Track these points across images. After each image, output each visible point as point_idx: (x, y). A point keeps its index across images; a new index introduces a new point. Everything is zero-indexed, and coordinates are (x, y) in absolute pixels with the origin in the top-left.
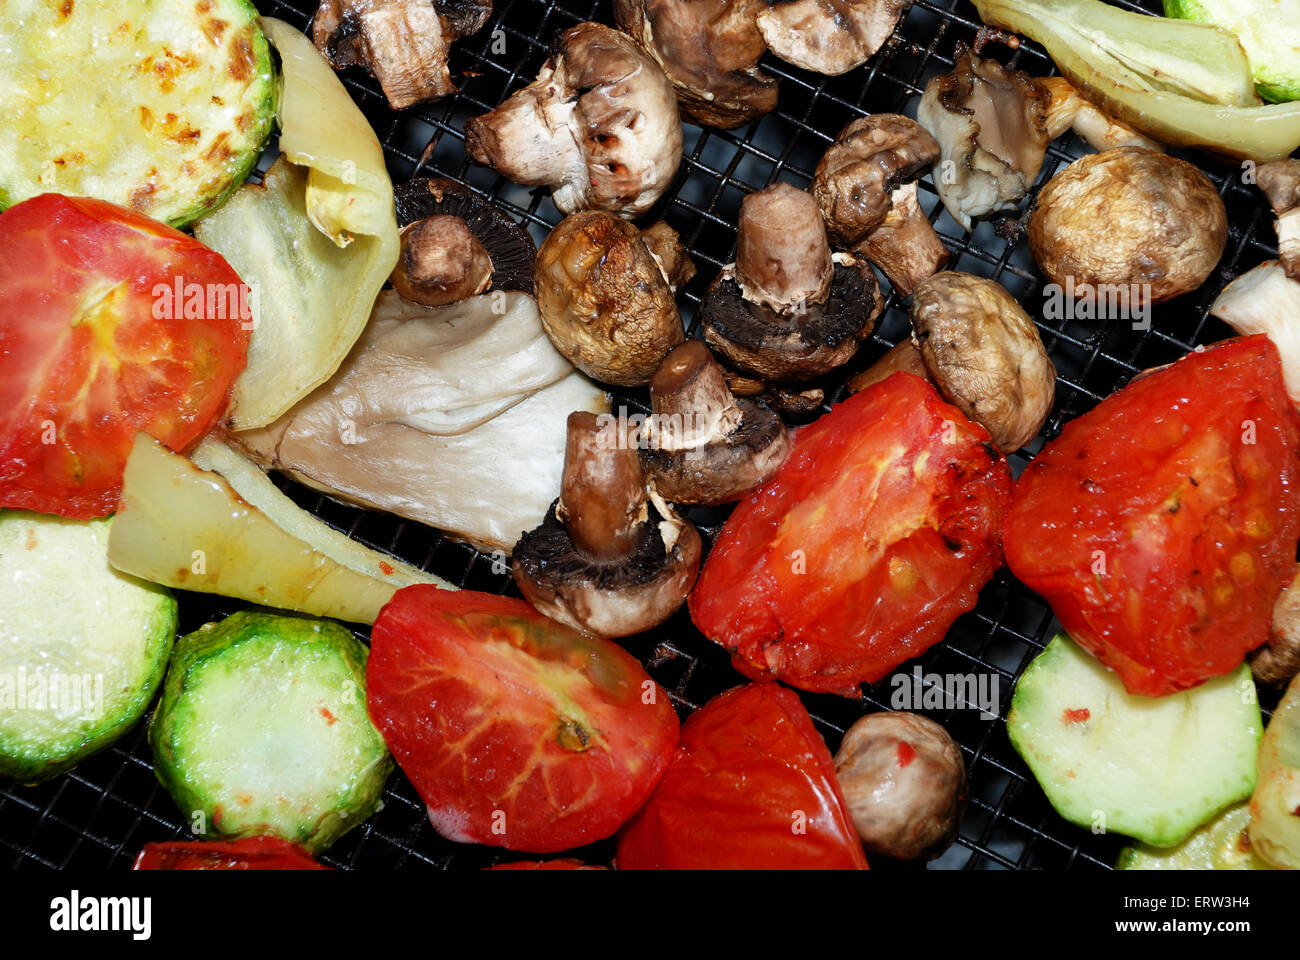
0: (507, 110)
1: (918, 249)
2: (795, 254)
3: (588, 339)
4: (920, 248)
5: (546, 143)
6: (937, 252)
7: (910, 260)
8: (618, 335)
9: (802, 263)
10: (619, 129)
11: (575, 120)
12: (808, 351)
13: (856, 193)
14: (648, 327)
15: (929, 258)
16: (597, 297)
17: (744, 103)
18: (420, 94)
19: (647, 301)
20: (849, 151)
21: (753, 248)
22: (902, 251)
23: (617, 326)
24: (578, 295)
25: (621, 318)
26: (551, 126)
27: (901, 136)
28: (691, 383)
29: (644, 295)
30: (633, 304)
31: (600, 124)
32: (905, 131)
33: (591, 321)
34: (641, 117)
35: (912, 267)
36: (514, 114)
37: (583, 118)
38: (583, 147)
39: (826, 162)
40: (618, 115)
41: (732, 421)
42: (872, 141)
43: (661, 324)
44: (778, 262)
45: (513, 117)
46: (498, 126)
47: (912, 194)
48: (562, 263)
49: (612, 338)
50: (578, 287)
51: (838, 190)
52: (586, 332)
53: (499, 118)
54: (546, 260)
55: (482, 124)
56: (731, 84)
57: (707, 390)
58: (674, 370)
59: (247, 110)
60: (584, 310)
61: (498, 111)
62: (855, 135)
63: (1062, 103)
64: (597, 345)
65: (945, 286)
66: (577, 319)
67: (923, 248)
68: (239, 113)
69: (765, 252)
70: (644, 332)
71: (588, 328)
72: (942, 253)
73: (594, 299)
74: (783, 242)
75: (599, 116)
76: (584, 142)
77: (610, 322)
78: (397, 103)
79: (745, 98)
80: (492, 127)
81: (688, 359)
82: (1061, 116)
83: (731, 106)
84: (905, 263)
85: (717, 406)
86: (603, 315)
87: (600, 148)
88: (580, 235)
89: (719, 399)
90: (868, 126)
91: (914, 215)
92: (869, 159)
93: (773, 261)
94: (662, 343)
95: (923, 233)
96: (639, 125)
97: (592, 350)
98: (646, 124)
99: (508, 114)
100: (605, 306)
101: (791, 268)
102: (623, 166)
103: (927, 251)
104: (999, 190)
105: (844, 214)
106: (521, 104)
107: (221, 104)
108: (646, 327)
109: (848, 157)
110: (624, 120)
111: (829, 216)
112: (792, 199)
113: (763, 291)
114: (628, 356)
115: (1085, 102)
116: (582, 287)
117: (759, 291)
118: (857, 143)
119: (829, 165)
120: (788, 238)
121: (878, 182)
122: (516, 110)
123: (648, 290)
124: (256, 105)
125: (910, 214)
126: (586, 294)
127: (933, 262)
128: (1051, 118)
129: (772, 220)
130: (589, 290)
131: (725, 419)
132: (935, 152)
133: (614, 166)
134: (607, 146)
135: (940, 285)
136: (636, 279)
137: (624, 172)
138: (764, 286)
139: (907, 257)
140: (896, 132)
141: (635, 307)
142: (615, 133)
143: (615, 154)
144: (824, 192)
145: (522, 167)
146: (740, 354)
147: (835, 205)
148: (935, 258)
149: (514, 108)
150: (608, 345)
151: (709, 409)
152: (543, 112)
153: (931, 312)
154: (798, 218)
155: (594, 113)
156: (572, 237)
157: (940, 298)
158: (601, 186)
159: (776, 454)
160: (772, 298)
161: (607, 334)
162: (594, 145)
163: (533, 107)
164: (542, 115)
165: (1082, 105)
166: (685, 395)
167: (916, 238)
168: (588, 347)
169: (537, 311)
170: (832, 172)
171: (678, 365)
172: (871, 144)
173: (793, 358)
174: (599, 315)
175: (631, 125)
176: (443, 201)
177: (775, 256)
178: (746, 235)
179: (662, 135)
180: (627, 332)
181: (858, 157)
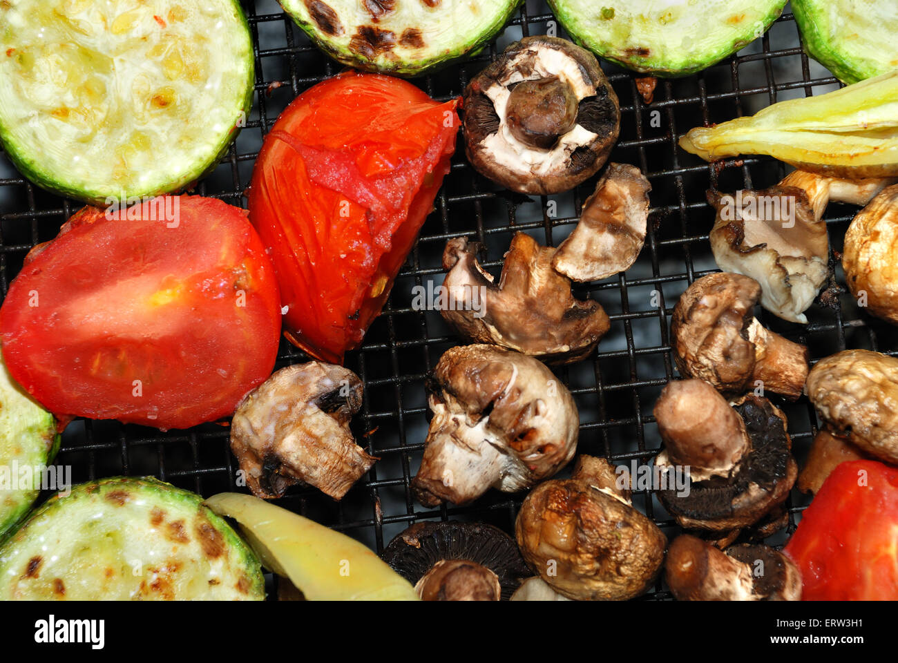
0: (434, 457)
1: (787, 361)
2: (720, 432)
3: (601, 584)
4: (787, 359)
5: (479, 463)
6: (799, 353)
7: (786, 373)
8: (623, 569)
9: (728, 434)
10: (531, 421)
11: (492, 434)
12: (770, 493)
13: (727, 355)
14: (642, 551)
15: (799, 362)
16: (592, 553)
17: (589, 335)
18: (351, 477)
19: (631, 532)
20: (696, 325)
21: (687, 446)
22: (777, 370)
23: (619, 564)
24: (575, 559)
25: (620, 557)
26: (476, 449)
27: (725, 292)
28: (706, 574)
29: (625, 530)
30: (622, 541)
31: (514, 427)
32: (726, 286)
33: (597, 572)
34: (540, 403)
35: (791, 376)
36: (443, 457)
37: (499, 430)
38: (510, 451)
39: (683, 343)
40: (524, 411)
41: (747, 578)
42: (706, 307)
43: (649, 541)
44: (712, 445)
45: (444, 460)
46: (439, 474)
47: (758, 326)
48: (547, 542)
49: (620, 573)
50: (572, 553)
51: (712, 361)
52: (597, 581)
53: (434, 468)
54: (532, 545)
55: (425, 480)
56: (571, 327)
57: (719, 570)
58: (683, 570)
59: (239, 575)
60: (587, 567)
61: (428, 462)
62: (691, 310)
63: (816, 192)
64: (610, 584)
65: (834, 382)
66: (585, 576)
67: (790, 358)
68: (235, 581)
69: (697, 444)
70: (641, 555)
71: (598, 578)
72: (802, 351)
73: (589, 556)
74: (708, 431)
75: (510, 422)
76: (509, 446)
77: (613, 564)
78: (338, 494)
79: (587, 330)
80: (435, 478)
81: (687, 555)
82: (820, 200)
83: (584, 344)
84: (783, 377)
85: (731, 575)
86: (604, 562)
87: (525, 443)
88: (548, 513)
89: (730, 569)
90: (696, 299)
91: (768, 338)
92: (716, 324)
93: (705, 447)
94: (657, 552)
95: (782, 346)
96: (542, 408)
97: (608, 590)
98: (545, 404)
99: (439, 460)
100: (602, 555)
101: (721, 443)
102: (550, 445)
103: (793, 357)
104: (811, 280)
105: (727, 376)
106: (441, 445)
107: (218, 583)
108: (641, 551)
109: (698, 330)
110: (530, 412)
111: (716, 384)
112: (688, 392)
113: (708, 469)
114: (639, 577)
115: (830, 180)
116: (575, 551)
117: (704, 471)
118: (698, 316)
119: (687, 345)
120: (709, 425)
121: (736, 337)
122: (443, 452)
123: (626, 524)
124: (243, 566)
125: (766, 341)
126: (582, 556)
127: (802, 363)
128: (814, 206)
129: (688, 419)
130: (583, 551)
131: (743, 581)
132: (757, 288)
133: (542, 449)
134: (530, 439)
135: (829, 383)
136: (613, 523)
137: (551, 448)
138: (707, 466)
139: (782, 372)
140: (721, 291)
141: (625, 543)
142: (530, 426)
143: (538, 441)
144: (701, 368)
145: (472, 490)
146: (720, 524)
147: (717, 373)
148: (801, 358)
149: (439, 453)
150: (620, 580)
151: (728, 582)
152: (463, 442)
153: (842, 410)
154: (704, 405)
155: (506, 423)
156: (542, 519)
157: (840, 395)
158: (539, 467)
159: (795, 581)
160: (718, 470)
161: (615, 573)
162: (520, 444)
163: (452, 444)
164: (464, 445)
165: (829, 183)
166: (707, 585)
167: (781, 354)
168: (604, 590)
169: (545, 584)
170: (696, 349)
171: (683, 563)
172: (708, 311)
173: (762, 505)
174: (601, 564)
175: (536, 412)
176: (421, 545)
177: (708, 443)
178: (676, 441)
179: (560, 403)
180: (629, 564)
181: (706, 326)
